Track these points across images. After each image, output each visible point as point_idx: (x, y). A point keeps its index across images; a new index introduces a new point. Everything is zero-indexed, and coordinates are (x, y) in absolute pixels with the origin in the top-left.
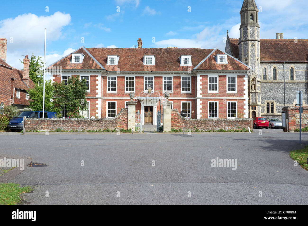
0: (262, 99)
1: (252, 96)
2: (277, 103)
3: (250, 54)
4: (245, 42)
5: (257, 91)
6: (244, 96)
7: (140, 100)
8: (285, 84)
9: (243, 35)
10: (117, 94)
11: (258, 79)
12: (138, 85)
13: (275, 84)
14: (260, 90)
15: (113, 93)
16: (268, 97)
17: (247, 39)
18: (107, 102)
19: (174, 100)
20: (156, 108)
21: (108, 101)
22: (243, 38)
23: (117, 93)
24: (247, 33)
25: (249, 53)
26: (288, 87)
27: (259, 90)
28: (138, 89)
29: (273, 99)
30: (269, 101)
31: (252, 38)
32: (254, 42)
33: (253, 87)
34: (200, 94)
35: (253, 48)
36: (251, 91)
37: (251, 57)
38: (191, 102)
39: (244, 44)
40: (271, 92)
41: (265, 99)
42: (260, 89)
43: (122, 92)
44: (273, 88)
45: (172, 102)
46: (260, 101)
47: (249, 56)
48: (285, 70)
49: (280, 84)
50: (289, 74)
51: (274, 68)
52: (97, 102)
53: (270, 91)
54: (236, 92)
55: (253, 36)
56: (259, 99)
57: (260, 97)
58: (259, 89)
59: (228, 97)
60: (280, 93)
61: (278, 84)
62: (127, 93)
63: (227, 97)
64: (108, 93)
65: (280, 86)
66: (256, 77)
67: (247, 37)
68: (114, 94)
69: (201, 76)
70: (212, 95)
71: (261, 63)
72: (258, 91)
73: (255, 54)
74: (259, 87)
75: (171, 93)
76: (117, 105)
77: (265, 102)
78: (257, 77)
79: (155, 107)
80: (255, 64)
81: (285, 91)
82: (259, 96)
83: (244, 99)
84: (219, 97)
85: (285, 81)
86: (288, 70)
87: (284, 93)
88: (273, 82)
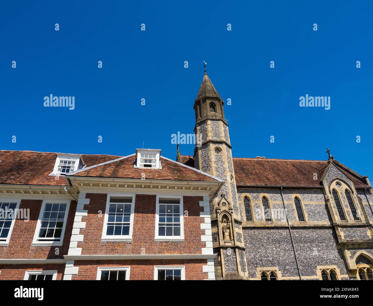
0: (249, 265)
1: (227, 256)
2: (282, 274)
3: (214, 165)
5: (238, 244)
6: (203, 249)
8: (291, 230)
11: (235, 216)
13: (272, 230)
14: (243, 241)
16: (261, 261)
17: (208, 140)
24: (206, 130)
25: (213, 163)
26: (297, 235)
27: (241, 242)
29: (273, 265)
30: (265, 269)
31: (215, 139)
32: (220, 146)
33: (227, 234)
34: (78, 246)
35: (220, 156)
36: (223, 244)
37: (217, 171)
40: (266, 249)
41: (257, 264)
42: (242, 239)
44: (268, 238)
46: (246, 268)
47: (214, 169)
48: (285, 203)
49: (281, 231)
50: (293, 210)
51: (264, 198)
53: (263, 245)
54: (182, 237)
55: (217, 134)
56: (242, 263)
57: (245, 259)
58: (239, 239)
59: (159, 252)
60: (285, 250)
61: (277, 231)
63: (155, 253)
65: (282, 234)
66: (231, 211)
67: (207, 136)
69: (88, 196)
70: (113, 246)
71: (238, 187)
72: (237, 242)
73: (224, 166)
74: (239, 234)
77: (256, 273)
78: (233, 211)
80: (227, 185)
81: (294, 245)
82: (242, 257)
83: (204, 261)
84: (133, 253)
85: (290, 224)
86: (290, 202)
87: (294, 250)
88: (267, 226)
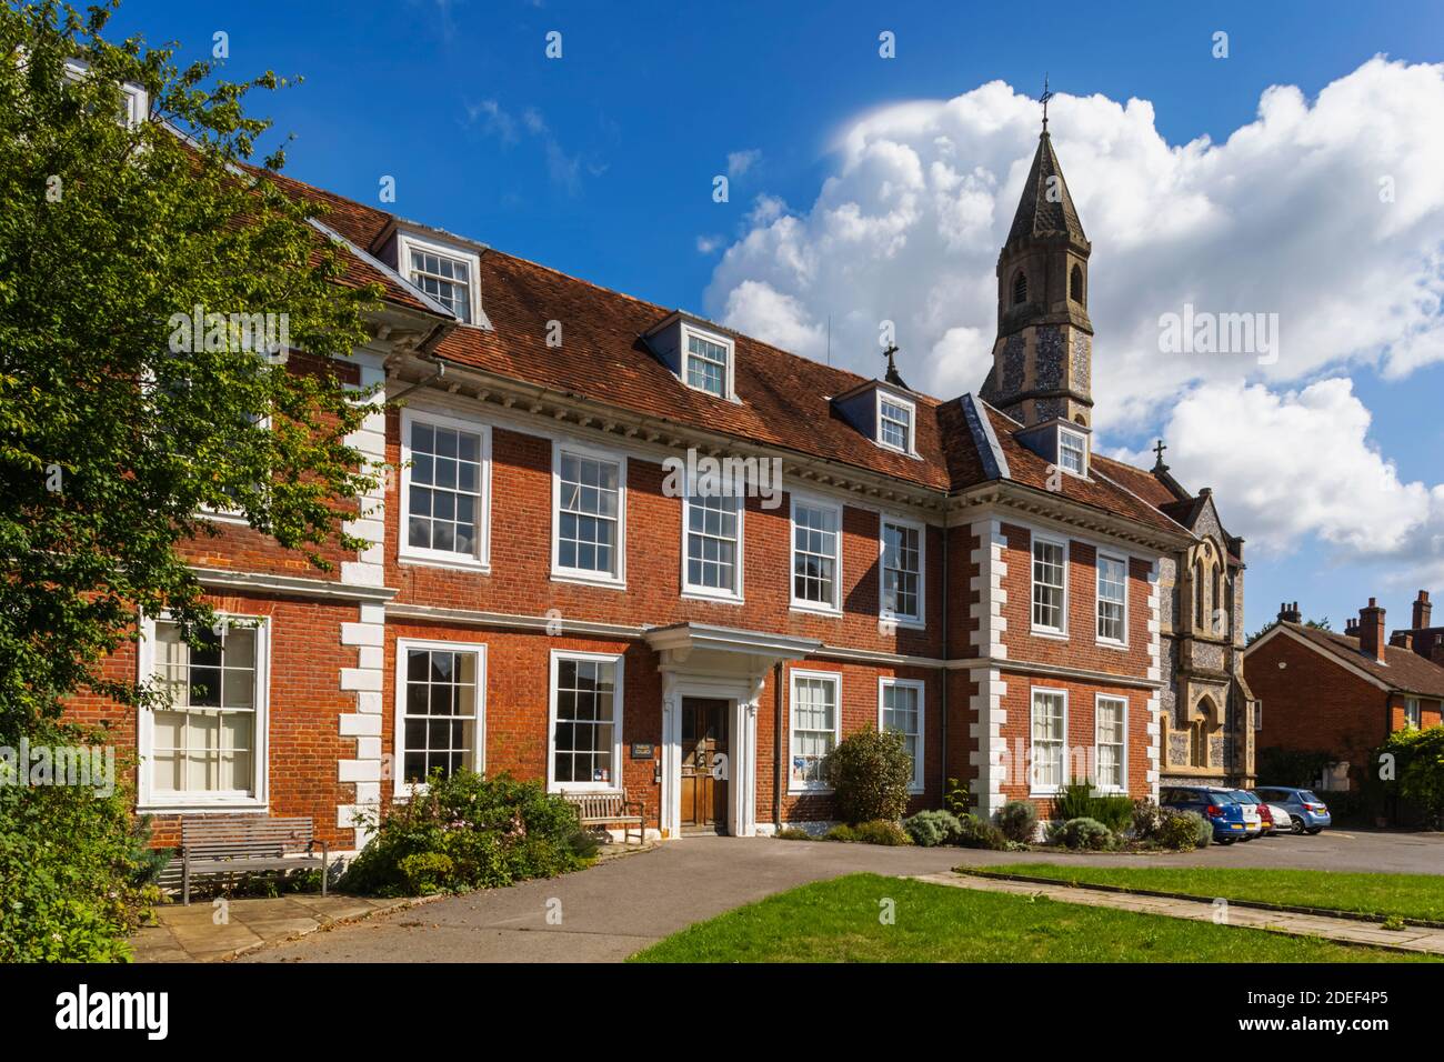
4: (1048, 404)
6: (1150, 669)
7: (658, 653)
9: (1039, 366)
10: (488, 582)
12: (642, 531)
15: (455, 568)
17: (1061, 387)
18: (404, 646)
19: (845, 666)
20: (755, 713)
21: (415, 635)
22: (1037, 382)
23: (489, 571)
24: (1062, 356)
28: (646, 558)
31: (1079, 391)
32: (1082, 411)
38: (920, 685)
39: (1039, 410)
43: (532, 566)
45: (836, 677)
52: (350, 633)
54: (1125, 643)
55: (1081, 377)
59: (1101, 668)
62: (564, 586)
64: (411, 569)
67: (1061, 376)
68: (468, 579)
69: (1004, 531)
70: (1046, 649)
75: (831, 616)
76: (490, 675)
79: (751, 708)
